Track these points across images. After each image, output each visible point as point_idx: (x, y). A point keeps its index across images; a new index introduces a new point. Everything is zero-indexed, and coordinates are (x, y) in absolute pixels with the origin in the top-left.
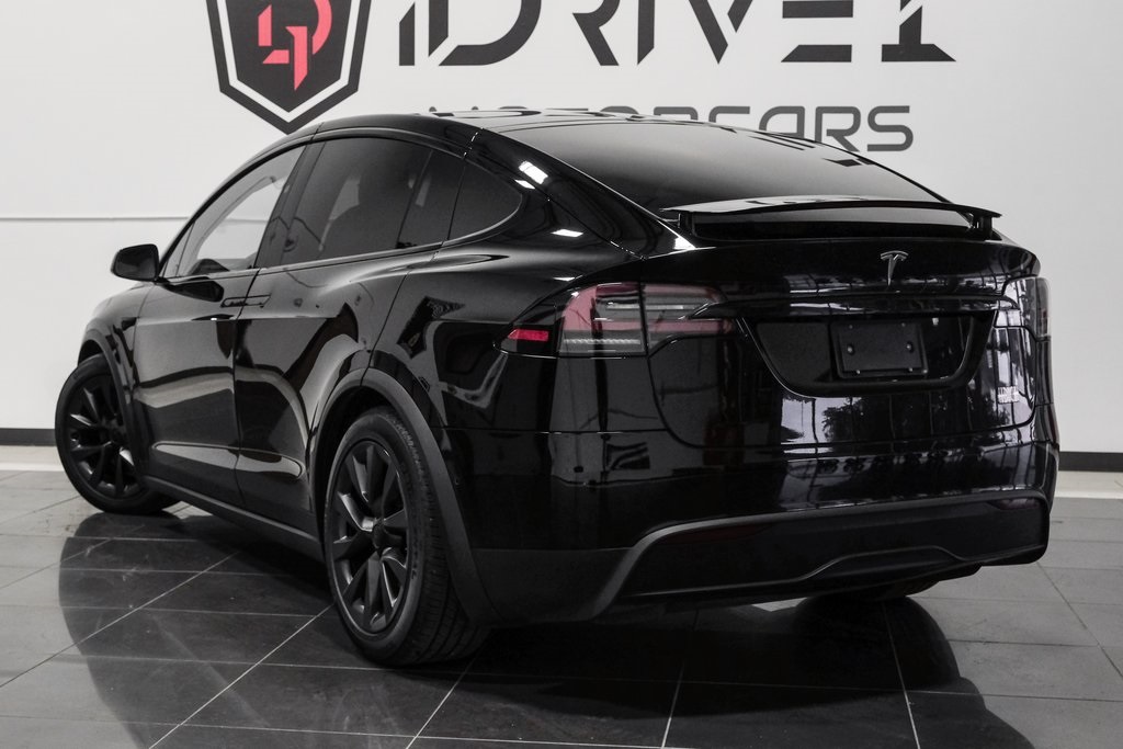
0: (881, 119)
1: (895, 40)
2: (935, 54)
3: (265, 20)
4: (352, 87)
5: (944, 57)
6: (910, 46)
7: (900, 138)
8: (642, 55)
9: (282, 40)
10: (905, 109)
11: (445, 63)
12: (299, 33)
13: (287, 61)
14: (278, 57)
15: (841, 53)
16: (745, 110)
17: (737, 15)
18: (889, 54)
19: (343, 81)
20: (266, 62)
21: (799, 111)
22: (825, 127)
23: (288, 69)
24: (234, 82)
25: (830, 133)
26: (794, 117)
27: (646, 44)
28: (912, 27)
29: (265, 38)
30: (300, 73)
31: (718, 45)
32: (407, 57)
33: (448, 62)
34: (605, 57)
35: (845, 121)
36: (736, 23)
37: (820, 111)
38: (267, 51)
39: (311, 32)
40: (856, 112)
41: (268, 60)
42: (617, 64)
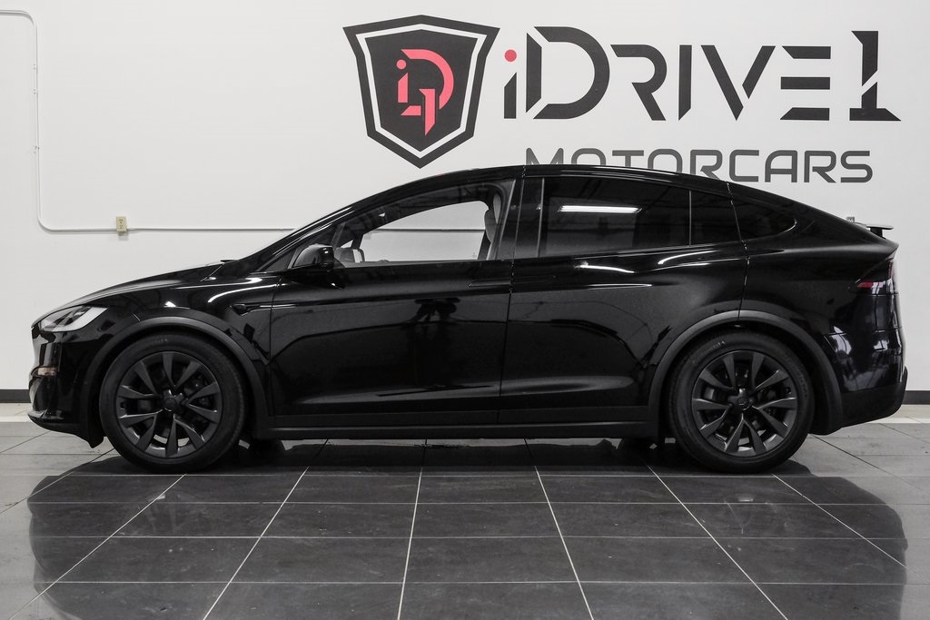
0: (850, 160)
1: (859, 105)
2: (886, 116)
3: (403, 83)
4: (469, 133)
5: (894, 118)
6: (869, 110)
7: (863, 173)
8: (682, 113)
9: (416, 99)
10: (867, 153)
11: (538, 117)
12: (429, 94)
13: (420, 114)
14: (414, 111)
15: (822, 114)
16: (756, 153)
17: (749, 85)
18: (855, 115)
19: (462, 129)
20: (403, 114)
21: (794, 154)
22: (812, 165)
23: (420, 120)
24: (379, 129)
25: (815, 169)
26: (790, 158)
27: (685, 105)
28: (870, 96)
29: (403, 97)
30: (430, 123)
31: (736, 107)
32: (510, 112)
33: (540, 116)
34: (656, 114)
35: (825, 161)
36: (749, 93)
37: (808, 154)
38: (405, 106)
39: (438, 94)
40: (832, 155)
41: (405, 113)
42: (664, 119)
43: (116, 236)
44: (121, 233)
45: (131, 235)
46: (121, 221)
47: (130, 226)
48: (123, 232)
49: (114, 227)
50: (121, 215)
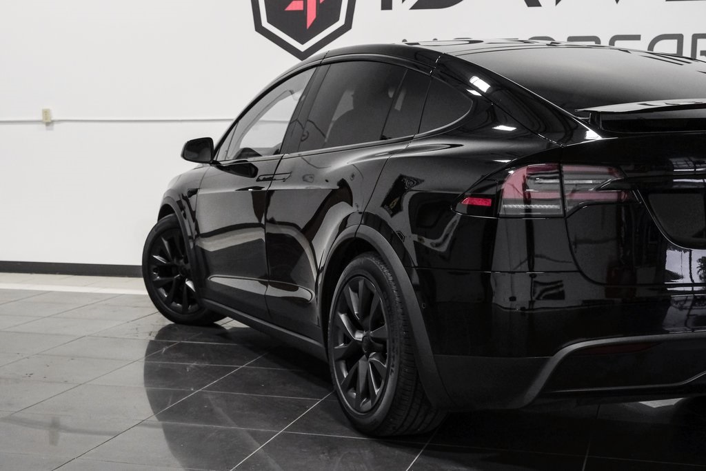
4: (347, 26)
11: (414, 7)
13: (302, 9)
14: (296, 6)
16: (637, 38)
19: (341, 22)
20: (286, 9)
21: (680, 38)
22: (699, 49)
23: (302, 14)
24: (265, 24)
25: (703, 53)
26: (675, 42)
30: (311, 16)
32: (386, 4)
33: (416, 6)
37: (696, 37)
41: (289, 8)
42: (540, 5)
43: (44, 126)
44: (48, 124)
45: (56, 126)
46: (46, 112)
47: (54, 117)
48: (49, 124)
49: (40, 117)
50: (46, 107)
